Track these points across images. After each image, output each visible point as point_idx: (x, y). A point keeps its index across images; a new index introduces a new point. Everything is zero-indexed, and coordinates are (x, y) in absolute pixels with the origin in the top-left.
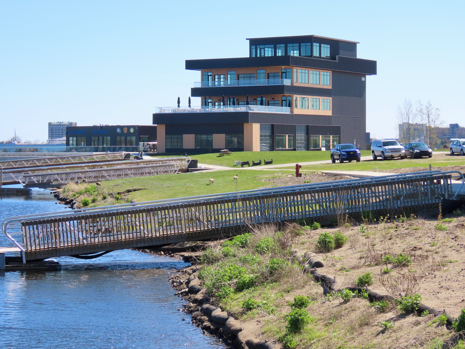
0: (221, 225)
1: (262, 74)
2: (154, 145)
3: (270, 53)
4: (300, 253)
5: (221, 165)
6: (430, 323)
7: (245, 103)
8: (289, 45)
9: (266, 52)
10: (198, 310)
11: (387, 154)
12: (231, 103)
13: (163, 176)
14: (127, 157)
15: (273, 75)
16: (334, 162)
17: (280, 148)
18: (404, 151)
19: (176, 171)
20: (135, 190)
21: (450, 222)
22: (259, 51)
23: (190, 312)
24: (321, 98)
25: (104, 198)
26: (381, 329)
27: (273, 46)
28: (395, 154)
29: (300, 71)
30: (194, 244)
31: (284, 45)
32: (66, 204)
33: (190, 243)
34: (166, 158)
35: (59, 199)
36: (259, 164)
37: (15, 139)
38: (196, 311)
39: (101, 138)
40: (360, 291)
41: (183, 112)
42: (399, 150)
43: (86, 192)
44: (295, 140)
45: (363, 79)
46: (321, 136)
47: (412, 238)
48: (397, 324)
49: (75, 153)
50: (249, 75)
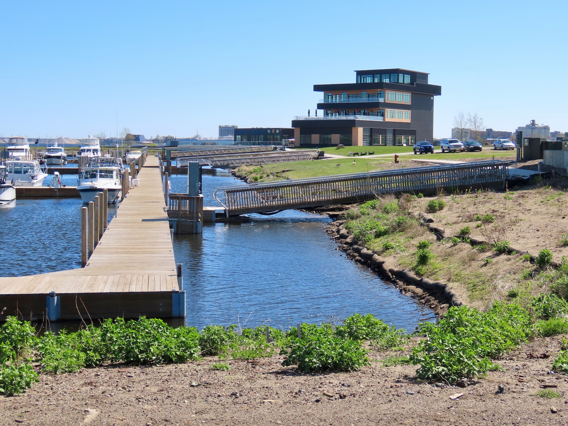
0: (355, 194)
1: (365, 95)
2: (292, 141)
3: (370, 80)
4: (416, 214)
5: (339, 155)
6: (518, 259)
7: (353, 114)
8: (382, 75)
9: (367, 80)
10: (350, 249)
11: (451, 149)
12: (344, 114)
13: (303, 162)
14: (275, 149)
15: (372, 95)
16: (415, 153)
17: (376, 144)
18: (463, 147)
19: (311, 158)
20: (288, 171)
21: (513, 194)
22: (362, 79)
23: (345, 251)
24: (404, 111)
25: (268, 176)
26: (484, 263)
27: (372, 76)
28: (457, 149)
29: (390, 92)
30: (335, 207)
31: (379, 75)
32: (241, 179)
33: (333, 206)
34: (303, 150)
35: (236, 176)
36: (365, 154)
37: (197, 136)
38: (348, 250)
39: (257, 136)
40: (463, 238)
41: (312, 119)
42: (460, 146)
43: (254, 171)
44: (386, 139)
45: (432, 98)
46: (403, 136)
47: (490, 204)
48: (495, 260)
49: (240, 146)
50: (356, 95)
